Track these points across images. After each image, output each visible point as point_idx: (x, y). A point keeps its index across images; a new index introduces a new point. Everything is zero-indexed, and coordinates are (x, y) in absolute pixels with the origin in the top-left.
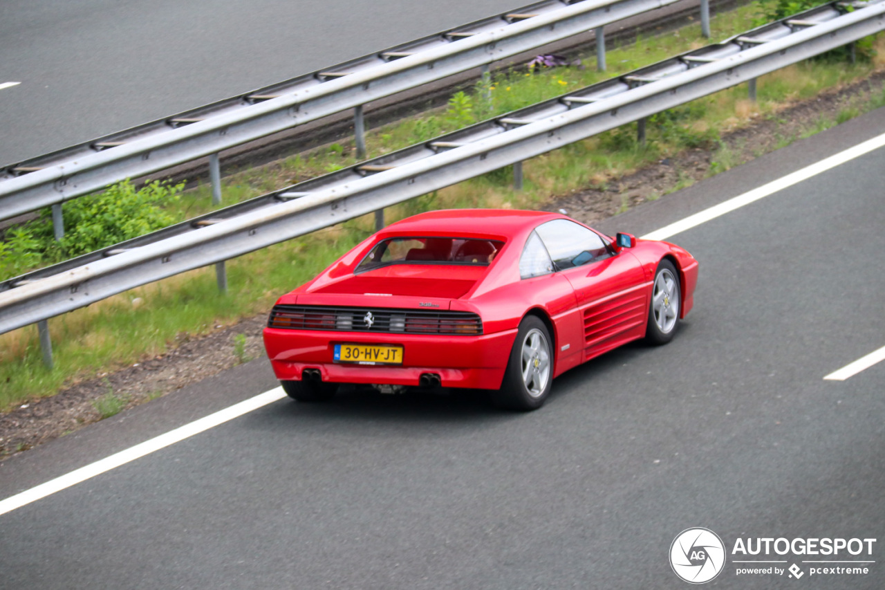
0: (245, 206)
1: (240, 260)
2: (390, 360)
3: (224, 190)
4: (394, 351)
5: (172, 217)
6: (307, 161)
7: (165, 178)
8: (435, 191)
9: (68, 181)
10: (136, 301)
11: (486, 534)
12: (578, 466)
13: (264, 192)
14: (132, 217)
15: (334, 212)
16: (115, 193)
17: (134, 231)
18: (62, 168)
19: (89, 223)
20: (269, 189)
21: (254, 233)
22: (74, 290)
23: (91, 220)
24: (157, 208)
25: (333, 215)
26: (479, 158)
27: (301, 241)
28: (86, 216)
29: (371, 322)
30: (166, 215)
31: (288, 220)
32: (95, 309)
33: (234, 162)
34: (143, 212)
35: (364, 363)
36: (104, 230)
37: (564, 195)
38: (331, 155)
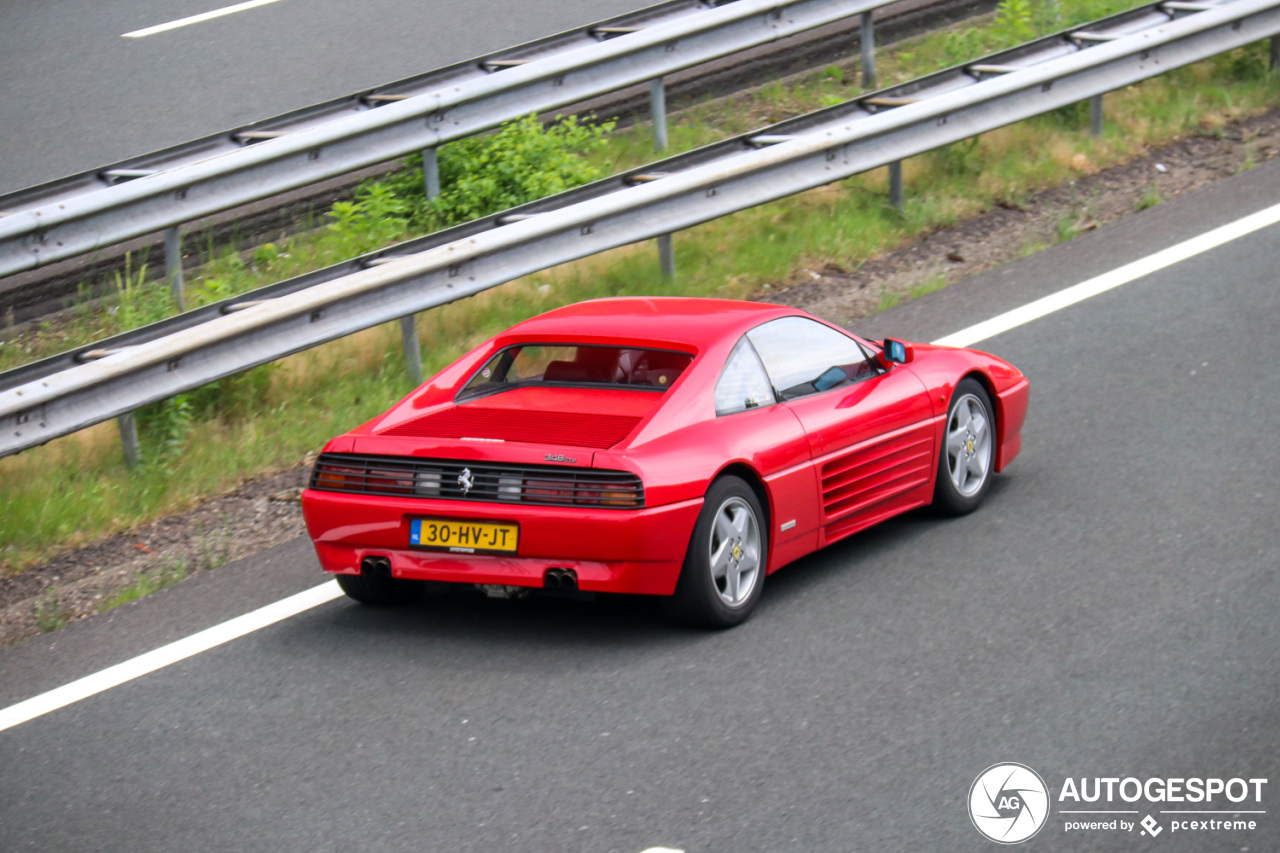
0: (702, 155)
1: (693, 233)
2: (498, 546)
3: (671, 132)
4: (504, 532)
5: (596, 168)
6: (791, 91)
7: (587, 113)
8: (976, 137)
9: (446, 116)
10: (545, 289)
11: (1046, 632)
12: (1180, 536)
13: (728, 135)
14: (537, 169)
15: (829, 164)
16: (515, 133)
17: (541, 188)
18: (438, 96)
19: (476, 176)
20: (735, 130)
21: (714, 193)
22: (453, 272)
23: (479, 172)
24: (575, 156)
25: (828, 168)
26: (1039, 89)
27: (782, 206)
28: (472, 166)
29: (468, 484)
30: (588, 166)
31: (763, 176)
32: (484, 301)
33: (686, 90)
34: (554, 161)
35: (457, 550)
36: (499, 187)
37: (1163, 143)
38: (827, 83)
